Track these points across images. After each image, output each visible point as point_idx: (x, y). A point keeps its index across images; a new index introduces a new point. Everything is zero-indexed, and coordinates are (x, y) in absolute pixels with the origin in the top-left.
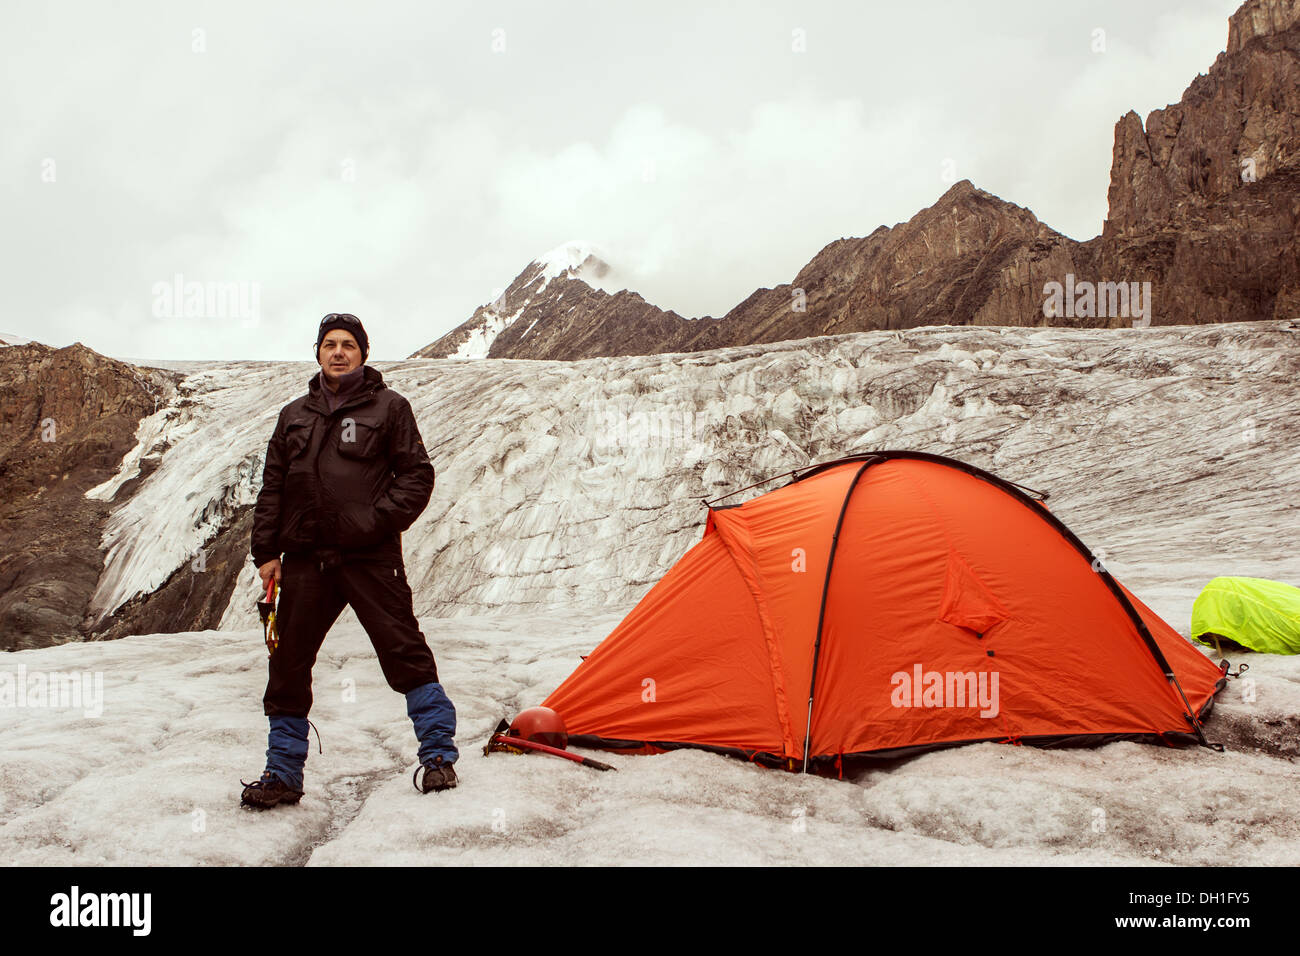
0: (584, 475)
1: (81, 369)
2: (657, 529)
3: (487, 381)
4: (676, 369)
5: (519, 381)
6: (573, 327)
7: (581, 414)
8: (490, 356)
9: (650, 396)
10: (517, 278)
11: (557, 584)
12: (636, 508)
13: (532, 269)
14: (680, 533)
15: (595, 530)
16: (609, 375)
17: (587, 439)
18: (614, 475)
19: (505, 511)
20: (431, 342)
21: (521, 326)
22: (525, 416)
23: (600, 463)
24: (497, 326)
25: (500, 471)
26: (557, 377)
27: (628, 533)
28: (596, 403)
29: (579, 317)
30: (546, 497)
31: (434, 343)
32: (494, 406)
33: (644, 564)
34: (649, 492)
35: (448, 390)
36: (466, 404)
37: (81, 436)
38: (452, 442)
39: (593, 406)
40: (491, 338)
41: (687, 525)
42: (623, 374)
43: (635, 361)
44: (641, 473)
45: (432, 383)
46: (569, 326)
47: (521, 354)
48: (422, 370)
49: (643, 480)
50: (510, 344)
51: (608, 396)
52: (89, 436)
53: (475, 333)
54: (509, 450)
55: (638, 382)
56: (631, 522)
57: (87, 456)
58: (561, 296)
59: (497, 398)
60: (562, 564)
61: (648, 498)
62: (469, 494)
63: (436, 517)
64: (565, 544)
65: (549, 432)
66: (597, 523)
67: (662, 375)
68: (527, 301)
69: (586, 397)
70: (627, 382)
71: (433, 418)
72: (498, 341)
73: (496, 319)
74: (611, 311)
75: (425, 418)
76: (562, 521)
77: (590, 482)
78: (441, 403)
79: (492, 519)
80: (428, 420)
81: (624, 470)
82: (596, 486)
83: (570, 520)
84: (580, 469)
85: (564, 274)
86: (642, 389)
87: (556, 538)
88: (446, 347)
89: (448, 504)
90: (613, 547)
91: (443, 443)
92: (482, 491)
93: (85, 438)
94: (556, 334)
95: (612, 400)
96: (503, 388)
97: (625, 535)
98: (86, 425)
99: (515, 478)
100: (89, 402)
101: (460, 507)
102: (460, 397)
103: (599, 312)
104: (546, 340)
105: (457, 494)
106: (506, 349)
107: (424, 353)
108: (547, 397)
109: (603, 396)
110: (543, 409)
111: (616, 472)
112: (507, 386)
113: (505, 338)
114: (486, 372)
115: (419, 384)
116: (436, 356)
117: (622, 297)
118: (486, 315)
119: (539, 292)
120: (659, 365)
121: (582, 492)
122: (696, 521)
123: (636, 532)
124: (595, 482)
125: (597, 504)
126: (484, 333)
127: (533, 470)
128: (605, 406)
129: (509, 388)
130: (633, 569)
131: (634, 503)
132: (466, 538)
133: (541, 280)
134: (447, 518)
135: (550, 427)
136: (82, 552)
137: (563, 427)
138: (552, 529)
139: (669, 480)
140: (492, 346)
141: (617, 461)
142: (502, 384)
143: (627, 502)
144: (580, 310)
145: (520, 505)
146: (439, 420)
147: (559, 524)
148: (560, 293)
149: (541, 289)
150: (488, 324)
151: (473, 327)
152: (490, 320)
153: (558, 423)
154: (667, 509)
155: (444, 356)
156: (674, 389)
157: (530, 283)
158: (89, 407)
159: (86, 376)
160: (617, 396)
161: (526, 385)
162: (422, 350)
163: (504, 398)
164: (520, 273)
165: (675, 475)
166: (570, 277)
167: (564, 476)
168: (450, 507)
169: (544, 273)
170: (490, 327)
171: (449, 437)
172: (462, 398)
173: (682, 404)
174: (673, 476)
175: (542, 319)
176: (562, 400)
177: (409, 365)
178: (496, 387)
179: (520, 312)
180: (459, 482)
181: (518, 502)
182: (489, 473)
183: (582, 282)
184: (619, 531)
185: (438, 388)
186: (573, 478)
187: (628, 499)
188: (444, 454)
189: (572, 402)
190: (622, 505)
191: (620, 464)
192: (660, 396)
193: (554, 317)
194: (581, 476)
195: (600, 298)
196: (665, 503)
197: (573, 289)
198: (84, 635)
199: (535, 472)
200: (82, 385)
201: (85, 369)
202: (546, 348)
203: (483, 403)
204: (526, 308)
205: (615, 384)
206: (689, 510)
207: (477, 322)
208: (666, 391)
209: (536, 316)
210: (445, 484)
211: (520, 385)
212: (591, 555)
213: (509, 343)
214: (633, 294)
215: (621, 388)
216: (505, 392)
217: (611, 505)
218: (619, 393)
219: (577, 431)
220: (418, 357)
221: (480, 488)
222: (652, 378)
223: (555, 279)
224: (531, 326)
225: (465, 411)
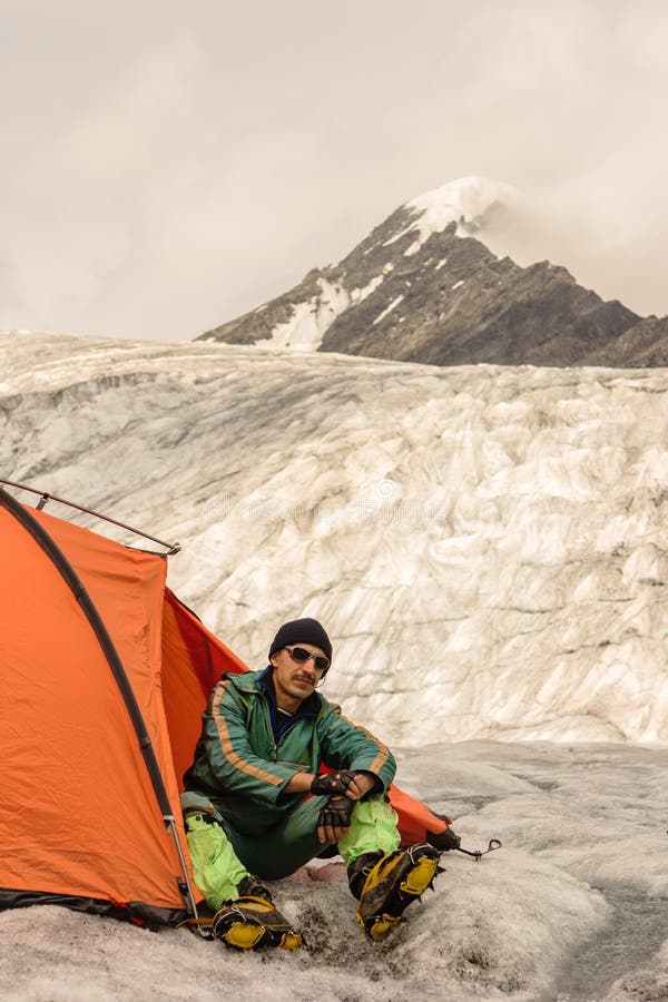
0: (437, 549)
2: (542, 644)
3: (304, 385)
4: (601, 393)
5: (352, 391)
6: (458, 313)
7: (442, 452)
8: (322, 349)
9: (555, 433)
10: (377, 229)
11: (376, 715)
12: (512, 609)
13: (401, 217)
14: (578, 654)
15: (445, 637)
16: (495, 393)
17: (448, 491)
18: (485, 552)
19: (307, 593)
20: (235, 318)
21: (376, 304)
22: (353, 447)
23: (464, 532)
24: (336, 301)
25: (305, 530)
26: (413, 390)
27: (495, 647)
28: (468, 436)
29: (468, 298)
30: (372, 578)
31: (236, 321)
32: (308, 426)
33: (515, 699)
34: (535, 585)
35: (240, 395)
36: (266, 419)
38: (236, 477)
39: (461, 442)
40: (327, 318)
41: (589, 642)
42: (517, 393)
43: (538, 373)
44: (526, 553)
45: (218, 382)
46: (452, 311)
47: (370, 349)
48: (206, 360)
49: (529, 564)
50: (355, 332)
51: (489, 426)
53: (302, 310)
54: (324, 498)
55: (539, 408)
56: (501, 629)
58: (442, 263)
59: (313, 414)
60: (387, 685)
61: (533, 593)
62: (255, 561)
63: (199, 593)
64: (395, 655)
65: (389, 476)
66: (448, 626)
67: (578, 402)
68: (389, 267)
69: (455, 425)
70: (521, 406)
71: (213, 436)
72: (337, 325)
73: (338, 290)
74: (519, 293)
75: (198, 436)
76: (395, 617)
77: (445, 560)
78: (227, 414)
79: (285, 603)
80: (204, 439)
81: (500, 546)
82: (453, 567)
83: (408, 617)
84: (432, 537)
85: (452, 228)
86: (544, 419)
87: (382, 645)
88: (255, 329)
89: (219, 573)
90: (469, 666)
91: (223, 478)
92: (276, 559)
94: (429, 322)
95: (494, 432)
96: (326, 400)
97: (490, 649)
99: (328, 543)
101: (238, 579)
102: (257, 408)
103: (501, 293)
104: (412, 331)
105: (236, 560)
106: (348, 339)
107: (219, 335)
108: (392, 420)
109: (482, 426)
110: (383, 439)
111: (488, 547)
112: (333, 396)
113: (350, 322)
114: (304, 372)
115: (197, 382)
116: (240, 341)
117: (539, 272)
118: (322, 282)
119: (408, 253)
120: (576, 384)
121: (431, 575)
122: (604, 638)
123: (508, 647)
124: (453, 561)
125: (452, 596)
126: (316, 311)
127: (359, 532)
128: (482, 442)
129: (335, 400)
130: (495, 705)
131: (510, 599)
132: (243, 630)
133: (413, 236)
134: (217, 594)
135: (391, 467)
137: (413, 469)
138: (377, 629)
139: (568, 568)
140: (327, 333)
141: (490, 531)
142: (326, 394)
143: (497, 598)
144: (472, 288)
145: (331, 586)
146: (221, 441)
147: (388, 622)
148: (442, 258)
149: (413, 249)
150: (324, 298)
151: (300, 300)
152: (328, 291)
153: (405, 463)
154: (561, 615)
155: (250, 341)
156: (595, 424)
157: (396, 238)
160: (503, 429)
161: (362, 397)
162: (218, 330)
163: (326, 415)
164: (382, 222)
165: (579, 563)
166: (461, 233)
167: (406, 545)
168: (223, 578)
169: (419, 224)
170: (326, 303)
171: (234, 468)
172: (262, 409)
173: (606, 449)
174: (577, 564)
175: (409, 297)
176: (415, 426)
177: (187, 352)
178: (314, 397)
179: (376, 282)
180: (240, 540)
181: (330, 580)
182: (288, 532)
183: (480, 243)
184: (481, 642)
185: (226, 391)
186: (420, 551)
187: (503, 593)
188: (222, 494)
189: (431, 431)
190: (491, 601)
191: (497, 535)
192: (572, 435)
193: (429, 295)
194: (432, 550)
195: (505, 270)
196: (560, 603)
197: (462, 253)
199: (361, 536)
202: (412, 343)
203: (292, 421)
204: (386, 277)
205: (502, 408)
206: (596, 619)
207: (307, 291)
208: (583, 427)
209: (400, 291)
210: (218, 542)
211: (354, 397)
212: (434, 676)
213: (353, 329)
214: (558, 269)
215: (511, 415)
216: (328, 407)
217: (474, 600)
218: (506, 423)
219: (433, 478)
220: (211, 340)
221: (272, 555)
222: (563, 403)
223: (436, 235)
224: (391, 307)
225: (262, 431)
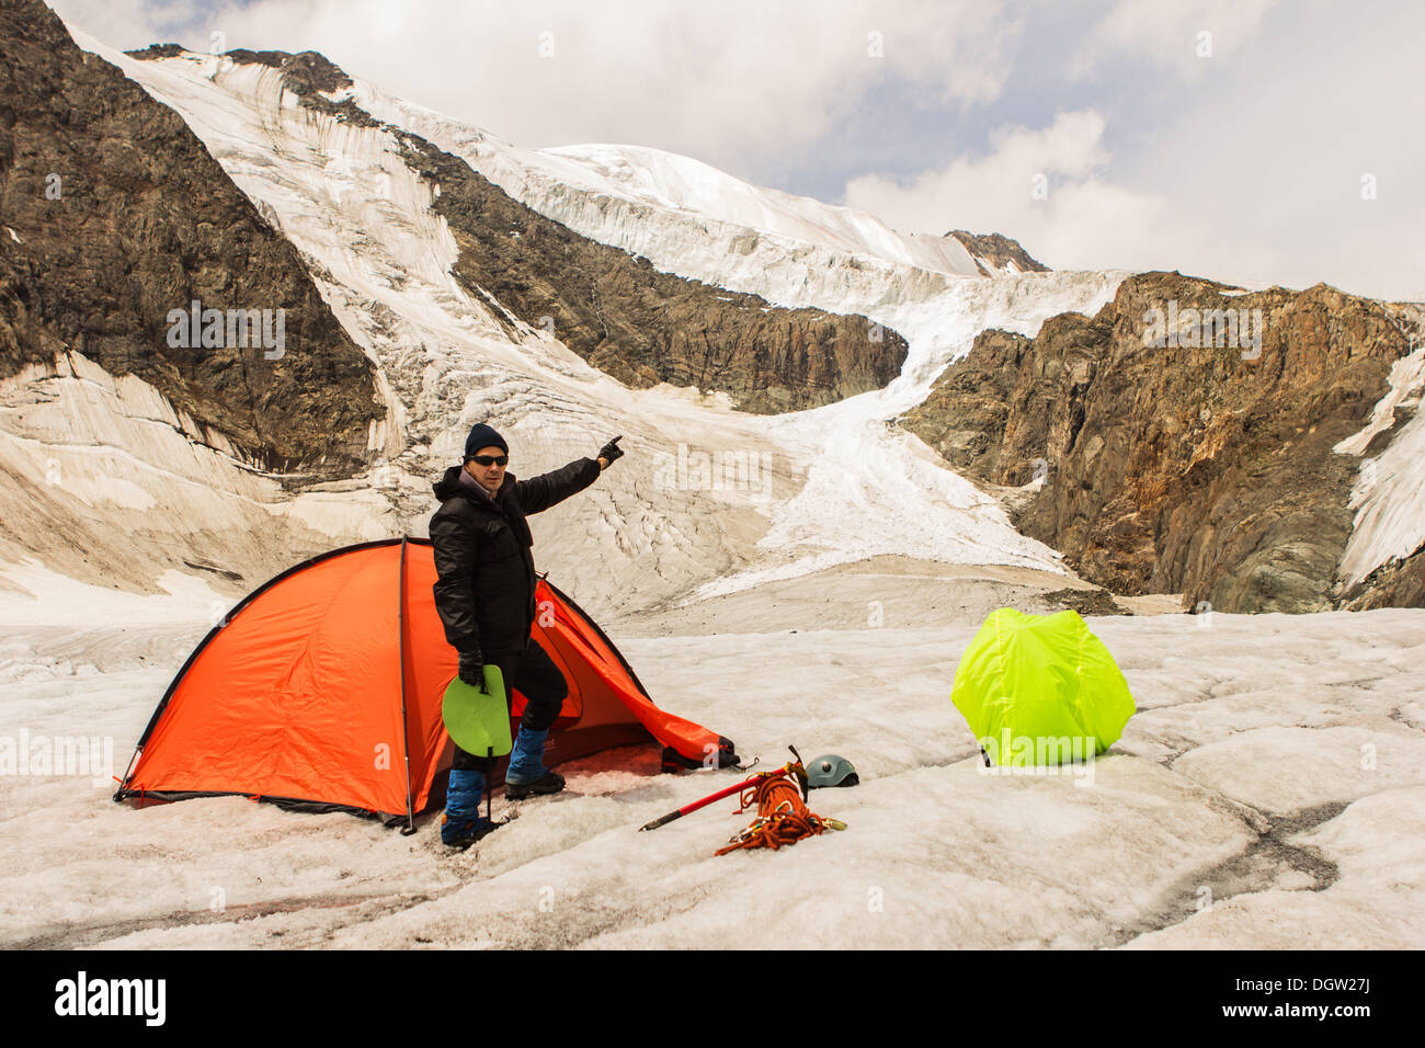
1: (1326, 311)
37: (1328, 385)
52: (1336, 385)
57: (1334, 407)
93: (1332, 387)
98: (1333, 372)
100: (1335, 346)
136: (1329, 512)
158: (1336, 352)
159: (1331, 318)
198: (1333, 602)
200: (1326, 328)
201: (1329, 311)
